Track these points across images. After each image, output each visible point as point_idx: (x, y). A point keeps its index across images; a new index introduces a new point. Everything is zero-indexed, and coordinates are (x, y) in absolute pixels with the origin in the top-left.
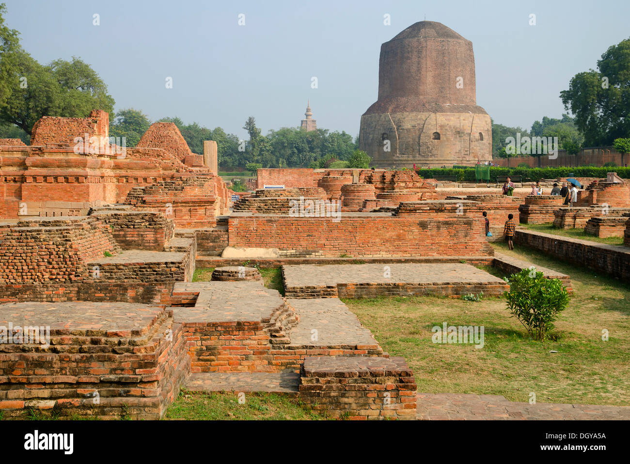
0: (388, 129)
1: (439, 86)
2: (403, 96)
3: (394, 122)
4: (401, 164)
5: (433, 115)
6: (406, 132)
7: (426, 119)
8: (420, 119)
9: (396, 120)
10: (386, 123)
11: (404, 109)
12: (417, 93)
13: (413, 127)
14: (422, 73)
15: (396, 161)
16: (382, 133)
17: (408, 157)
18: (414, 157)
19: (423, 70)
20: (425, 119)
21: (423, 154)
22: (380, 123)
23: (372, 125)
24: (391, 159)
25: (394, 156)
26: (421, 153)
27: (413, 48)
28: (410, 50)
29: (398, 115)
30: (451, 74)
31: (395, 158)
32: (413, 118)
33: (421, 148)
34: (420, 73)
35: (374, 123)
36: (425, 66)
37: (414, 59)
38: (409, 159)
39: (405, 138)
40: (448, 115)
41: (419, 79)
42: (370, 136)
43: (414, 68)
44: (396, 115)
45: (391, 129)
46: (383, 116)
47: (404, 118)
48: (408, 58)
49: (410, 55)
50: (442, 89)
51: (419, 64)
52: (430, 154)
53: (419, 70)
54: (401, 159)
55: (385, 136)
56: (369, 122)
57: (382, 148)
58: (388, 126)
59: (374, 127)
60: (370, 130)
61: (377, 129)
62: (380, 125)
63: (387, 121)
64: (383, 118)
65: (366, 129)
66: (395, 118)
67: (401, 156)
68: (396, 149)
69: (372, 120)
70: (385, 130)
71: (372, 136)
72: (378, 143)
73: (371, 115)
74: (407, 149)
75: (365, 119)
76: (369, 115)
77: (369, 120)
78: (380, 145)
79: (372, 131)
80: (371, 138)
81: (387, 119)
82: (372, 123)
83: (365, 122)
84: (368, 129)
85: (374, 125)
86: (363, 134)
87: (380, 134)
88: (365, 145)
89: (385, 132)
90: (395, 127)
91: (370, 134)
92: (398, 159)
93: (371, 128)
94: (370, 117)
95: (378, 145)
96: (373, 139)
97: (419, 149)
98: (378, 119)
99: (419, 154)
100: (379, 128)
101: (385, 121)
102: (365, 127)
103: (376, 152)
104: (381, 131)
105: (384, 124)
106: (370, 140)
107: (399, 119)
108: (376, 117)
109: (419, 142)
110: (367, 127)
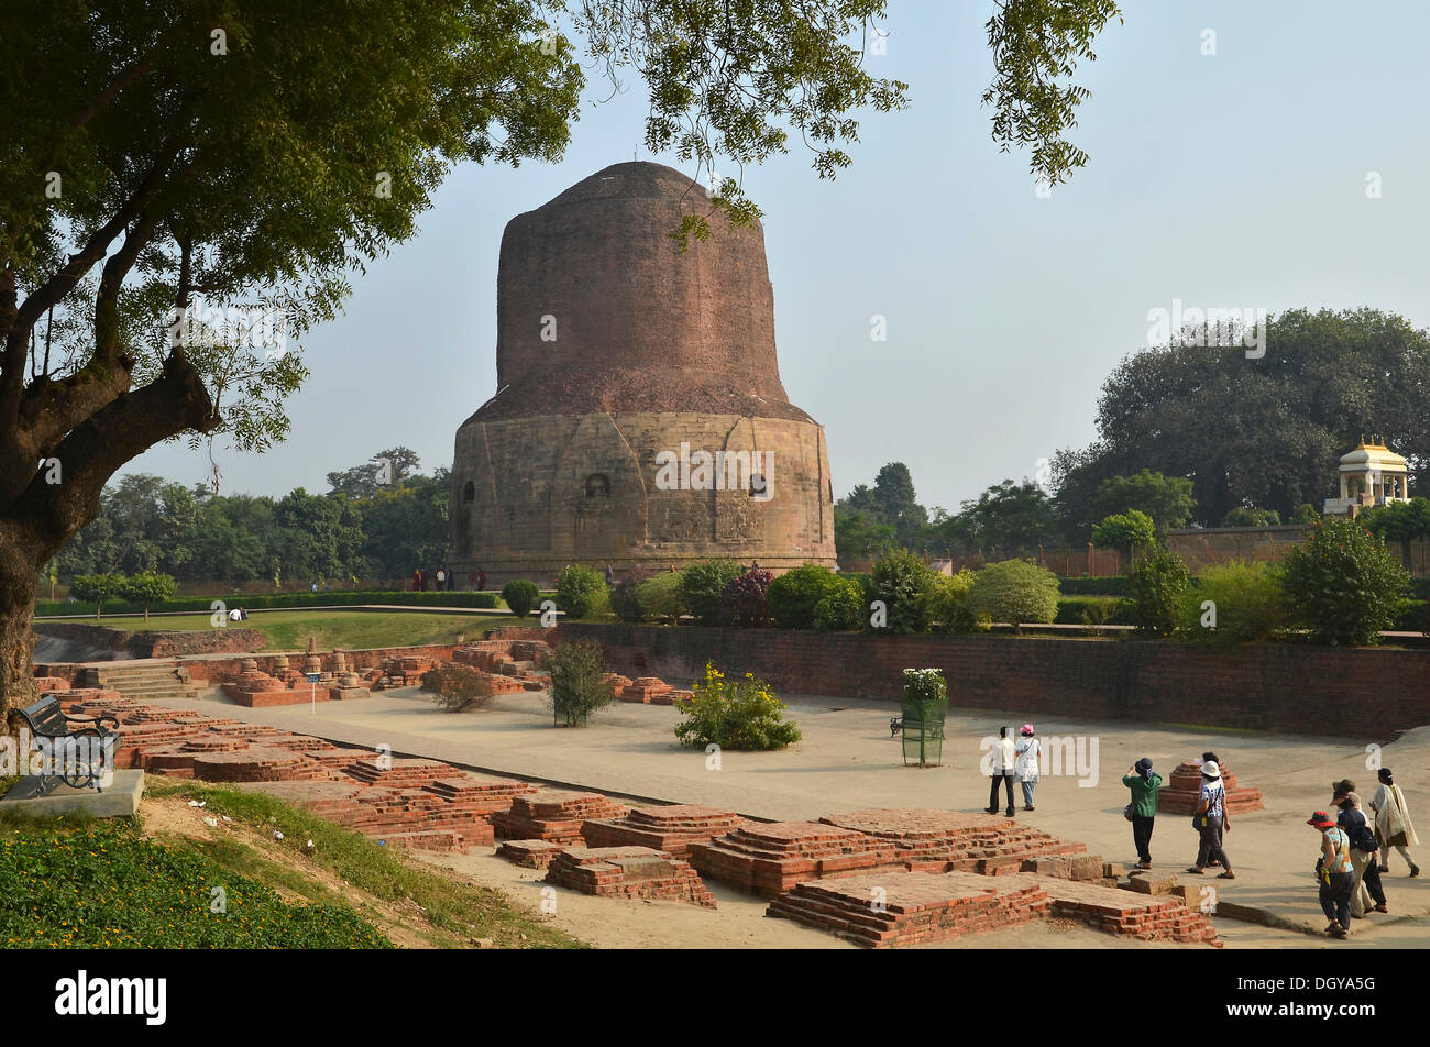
0: (611, 462)
1: (729, 340)
2: (631, 367)
3: (630, 440)
4: (661, 570)
5: (744, 422)
7: (728, 434)
8: (710, 434)
9: (637, 433)
10: (601, 442)
11: (653, 403)
12: (675, 359)
14: (689, 300)
15: (643, 560)
16: (589, 472)
17: (682, 548)
18: (699, 548)
19: (691, 290)
20: (723, 435)
21: (725, 541)
22: (577, 441)
23: (542, 449)
24: (622, 555)
25: (634, 545)
26: (718, 535)
27: (658, 226)
28: (649, 230)
29: (642, 421)
30: (753, 312)
31: (637, 551)
32: (687, 430)
33: (719, 520)
34: (683, 299)
35: (550, 446)
36: (694, 282)
37: (664, 256)
38: (686, 555)
40: (776, 425)
41: (681, 318)
42: (534, 484)
43: (665, 283)
44: (632, 420)
45: (623, 461)
46: (587, 422)
47: (663, 430)
48: (645, 253)
49: (649, 244)
50: (736, 351)
51: (677, 273)
52: (743, 540)
53: (680, 290)
54: (659, 554)
55: (596, 483)
56: (524, 441)
57: (588, 521)
58: (610, 454)
59: (552, 454)
60: (534, 465)
61: (566, 462)
62: (580, 447)
63: (605, 437)
64: (587, 428)
65: (512, 461)
66: (630, 429)
67: (659, 547)
68: (641, 523)
69: (539, 434)
70: (598, 464)
71: (542, 483)
72: (571, 505)
73: (535, 419)
74: (678, 523)
75: (500, 430)
76: (523, 420)
77: (523, 434)
78: (580, 511)
79: (545, 468)
80: (541, 490)
81: (604, 430)
82: (542, 444)
83: (503, 440)
84: (520, 462)
85: (552, 448)
86: (499, 478)
87: (578, 476)
88: (512, 514)
89: (599, 471)
90: (633, 454)
91: (531, 476)
92: (648, 554)
93: (538, 459)
94: (532, 425)
95: (572, 512)
96: (548, 494)
97: (714, 525)
98: (569, 431)
99: (714, 540)
100: (576, 457)
101: (597, 436)
102: (507, 456)
103: (567, 534)
104: (585, 466)
105: (594, 445)
106: (534, 495)
107: (647, 431)
108: (558, 426)
109: (714, 501)
110: (515, 457)
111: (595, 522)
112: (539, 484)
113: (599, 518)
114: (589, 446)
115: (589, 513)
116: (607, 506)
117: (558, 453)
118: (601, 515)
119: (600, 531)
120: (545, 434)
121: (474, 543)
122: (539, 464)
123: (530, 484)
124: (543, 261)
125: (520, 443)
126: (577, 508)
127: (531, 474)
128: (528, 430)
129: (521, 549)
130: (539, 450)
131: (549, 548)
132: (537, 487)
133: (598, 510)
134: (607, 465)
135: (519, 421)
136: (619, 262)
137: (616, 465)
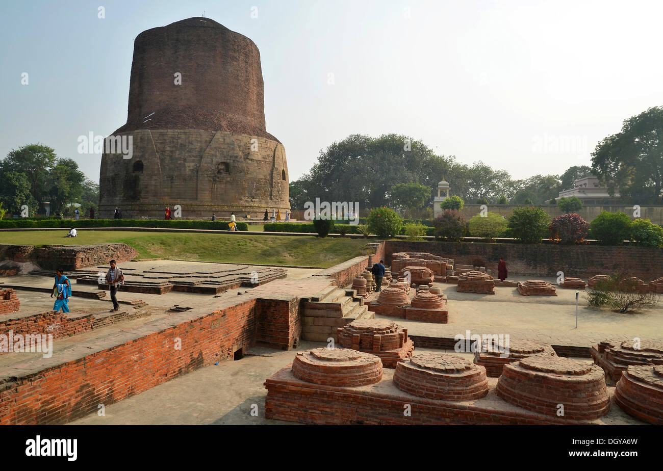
0: (231, 157)
2: (229, 112)
3: (239, 147)
5: (279, 145)
6: (256, 165)
8: (270, 148)
9: (242, 144)
10: (226, 146)
11: (245, 131)
12: (245, 112)
13: (263, 158)
15: (245, 207)
16: (220, 161)
17: (260, 202)
18: (266, 203)
20: (274, 149)
21: (275, 200)
22: (213, 145)
24: (236, 204)
25: (241, 199)
26: (272, 197)
29: (244, 138)
31: (242, 202)
32: (263, 145)
33: (273, 189)
34: (249, 84)
35: (197, 145)
39: (255, 173)
41: (248, 93)
42: (187, 164)
44: (240, 137)
45: (236, 157)
46: (218, 135)
48: (234, 59)
49: (236, 55)
51: (247, 72)
52: (280, 200)
53: (247, 79)
54: (252, 204)
55: (222, 167)
56: (180, 141)
57: (219, 186)
58: (230, 152)
59: (198, 149)
60: (187, 155)
61: (207, 155)
62: (215, 148)
63: (228, 144)
64: (219, 138)
65: (172, 152)
66: (239, 141)
67: (252, 201)
68: (244, 189)
69: (190, 138)
70: (225, 157)
71: (192, 164)
72: (210, 177)
73: (187, 130)
74: (259, 190)
75: (162, 135)
76: (179, 131)
77: (179, 138)
78: (215, 180)
79: (193, 156)
80: (191, 168)
81: (228, 140)
82: (192, 144)
83: (165, 140)
84: (177, 152)
85: (198, 147)
86: (162, 160)
87: (214, 163)
88: (171, 180)
89: (225, 161)
90: (240, 153)
91: (185, 160)
92: (247, 204)
93: (189, 151)
94: (185, 133)
95: (210, 181)
96: (197, 171)
97: (271, 192)
98: (208, 139)
99: (271, 199)
100: (213, 152)
101: (224, 143)
102: (168, 149)
103: (207, 192)
104: (218, 157)
105: (223, 147)
106: (187, 170)
107: (246, 143)
108: (201, 135)
109: (272, 181)
110: (174, 149)
111: (222, 186)
112: (190, 165)
113: (224, 185)
114: (220, 148)
115: (220, 182)
116: (229, 179)
117: (202, 150)
118: (226, 183)
119: (225, 192)
120: (193, 139)
121: (142, 195)
122: (190, 154)
123: (185, 164)
124: (176, 52)
125: (178, 142)
126: (213, 179)
127: (185, 159)
128: (183, 136)
129: (178, 199)
130: (190, 147)
131: (197, 199)
132: (189, 167)
133: (224, 181)
134: (229, 158)
135: (176, 130)
136: (222, 60)
137: (233, 159)
